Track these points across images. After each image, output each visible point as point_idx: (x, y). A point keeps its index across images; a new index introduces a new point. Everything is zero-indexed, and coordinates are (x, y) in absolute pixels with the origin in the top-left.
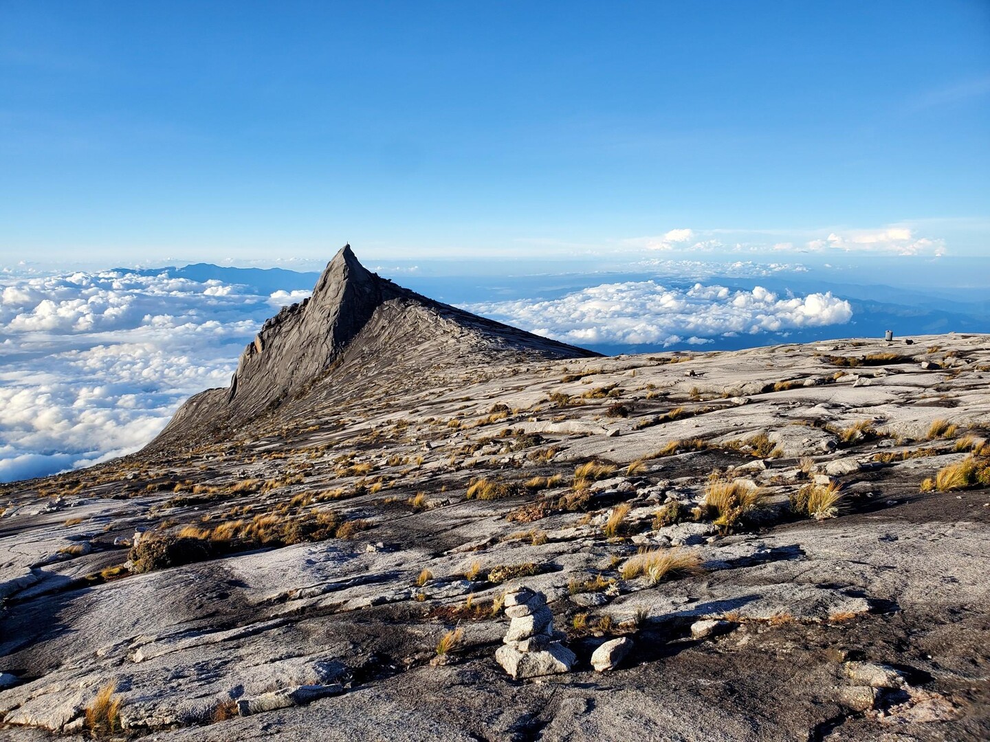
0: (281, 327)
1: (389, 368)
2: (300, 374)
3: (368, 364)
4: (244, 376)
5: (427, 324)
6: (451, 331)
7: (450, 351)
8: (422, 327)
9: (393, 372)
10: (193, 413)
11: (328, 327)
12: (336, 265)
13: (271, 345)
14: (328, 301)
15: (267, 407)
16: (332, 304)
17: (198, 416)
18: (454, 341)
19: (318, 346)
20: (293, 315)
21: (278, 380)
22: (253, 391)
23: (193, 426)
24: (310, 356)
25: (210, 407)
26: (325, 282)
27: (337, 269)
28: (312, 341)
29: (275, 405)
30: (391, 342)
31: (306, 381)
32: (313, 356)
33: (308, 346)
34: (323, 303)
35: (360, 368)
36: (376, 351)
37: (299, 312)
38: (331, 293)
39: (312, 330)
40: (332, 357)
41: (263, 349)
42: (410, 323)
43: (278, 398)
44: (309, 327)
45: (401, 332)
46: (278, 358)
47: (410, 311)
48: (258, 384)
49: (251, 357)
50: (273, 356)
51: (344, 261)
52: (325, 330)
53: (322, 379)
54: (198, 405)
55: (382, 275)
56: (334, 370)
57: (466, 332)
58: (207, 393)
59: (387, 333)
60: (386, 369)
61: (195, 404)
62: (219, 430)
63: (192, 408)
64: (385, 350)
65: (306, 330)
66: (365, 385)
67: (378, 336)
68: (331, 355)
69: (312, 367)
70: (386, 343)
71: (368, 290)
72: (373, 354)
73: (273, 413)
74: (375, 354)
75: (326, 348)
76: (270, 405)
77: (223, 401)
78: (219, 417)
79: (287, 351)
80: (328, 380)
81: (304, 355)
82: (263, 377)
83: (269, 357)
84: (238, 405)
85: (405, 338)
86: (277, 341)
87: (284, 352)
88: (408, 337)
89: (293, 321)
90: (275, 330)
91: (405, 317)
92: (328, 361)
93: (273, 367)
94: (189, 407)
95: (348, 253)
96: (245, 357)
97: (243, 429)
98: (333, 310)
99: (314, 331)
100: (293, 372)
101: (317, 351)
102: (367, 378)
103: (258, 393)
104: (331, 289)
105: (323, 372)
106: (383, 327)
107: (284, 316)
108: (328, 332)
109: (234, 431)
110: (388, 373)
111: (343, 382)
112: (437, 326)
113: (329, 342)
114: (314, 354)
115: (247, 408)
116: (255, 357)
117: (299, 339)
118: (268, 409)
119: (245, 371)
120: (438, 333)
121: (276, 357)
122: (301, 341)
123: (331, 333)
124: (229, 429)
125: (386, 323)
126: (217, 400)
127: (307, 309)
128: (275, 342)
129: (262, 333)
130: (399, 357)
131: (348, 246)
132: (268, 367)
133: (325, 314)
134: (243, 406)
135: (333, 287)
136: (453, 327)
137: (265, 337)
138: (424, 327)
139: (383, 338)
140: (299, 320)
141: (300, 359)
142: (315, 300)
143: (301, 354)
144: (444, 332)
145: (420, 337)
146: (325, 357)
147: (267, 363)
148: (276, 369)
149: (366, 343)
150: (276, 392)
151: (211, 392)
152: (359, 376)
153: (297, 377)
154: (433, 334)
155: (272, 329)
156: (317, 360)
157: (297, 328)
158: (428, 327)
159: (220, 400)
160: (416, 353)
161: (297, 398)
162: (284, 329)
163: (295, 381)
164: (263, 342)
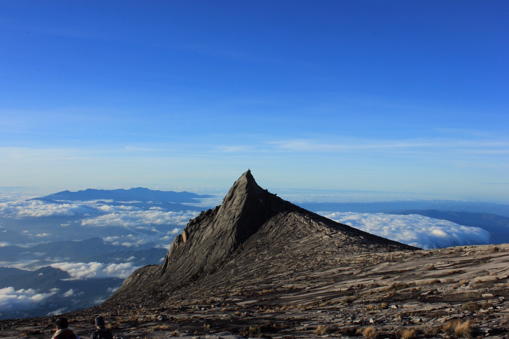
0: (200, 225)
1: (280, 254)
2: (213, 257)
3: (261, 251)
4: (173, 257)
5: (304, 225)
6: (323, 230)
7: (327, 244)
8: (300, 227)
9: (284, 258)
10: (137, 281)
11: (233, 225)
12: (241, 184)
13: (193, 237)
14: (234, 208)
15: (190, 279)
16: (236, 210)
17: (140, 283)
18: (326, 237)
19: (226, 238)
20: (208, 217)
21: (197, 261)
22: (179, 267)
23: (137, 289)
24: (220, 245)
25: (149, 277)
26: (232, 194)
27: (241, 186)
28: (222, 234)
29: (195, 278)
30: (277, 237)
31: (217, 262)
32: (222, 245)
33: (219, 238)
34: (230, 209)
35: (256, 254)
36: (266, 243)
37: (213, 215)
38: (235, 202)
39: (222, 227)
40: (235, 246)
41: (187, 240)
42: (291, 224)
43: (197, 274)
44: (220, 225)
45: (285, 230)
46: (197, 245)
47: (290, 216)
48: (183, 263)
49: (179, 244)
50: (194, 244)
51: (246, 180)
52: (231, 228)
53: (228, 261)
54: (140, 276)
55: (271, 191)
56: (236, 255)
57: (334, 231)
58: (147, 268)
59: (274, 231)
60: (278, 255)
61: (138, 275)
62: (157, 292)
63: (136, 278)
64: (273, 242)
65: (217, 227)
66: (264, 266)
67: (268, 232)
68: (235, 244)
69: (220, 252)
70: (273, 238)
71: (261, 201)
72: (264, 245)
73: (195, 283)
74: (266, 245)
75: (230, 240)
76: (192, 278)
77: (157, 273)
78: (156, 284)
79: (204, 241)
80: (232, 262)
81: (215, 244)
82: (186, 258)
83: (191, 245)
84: (168, 277)
85: (288, 235)
86: (197, 234)
87: (202, 242)
88: (291, 234)
89: (208, 221)
90: (196, 226)
91: (287, 220)
92: (232, 249)
93: (194, 252)
94: (135, 276)
95: (249, 175)
96: (175, 244)
97: (174, 293)
98: (238, 213)
99: (224, 228)
100: (207, 255)
101: (225, 242)
102: (264, 261)
103: (183, 269)
104: (236, 199)
105: (228, 257)
106: (271, 227)
107: (202, 218)
108: (233, 228)
109: (168, 294)
110: (280, 257)
111: (245, 263)
112: (311, 226)
113: (233, 235)
114: (222, 244)
115: (175, 279)
116: (181, 244)
117: (212, 233)
118: (190, 281)
119: (174, 254)
120: (313, 231)
121: (196, 245)
122: (215, 234)
123: (235, 230)
124: (163, 293)
125: (273, 223)
126: (153, 272)
127: (218, 213)
128: (196, 234)
129: (187, 228)
130: (286, 247)
131: (249, 171)
132: (190, 251)
133: (232, 216)
134: (172, 277)
135: (238, 198)
136: (323, 228)
137: (189, 230)
138: (301, 227)
139: (271, 234)
140: (212, 220)
141: (213, 247)
142: (225, 207)
143: (213, 243)
144: (318, 231)
145: (299, 234)
146: (230, 246)
147: (189, 249)
148: (196, 253)
149: (259, 238)
150: (196, 268)
151: (149, 267)
152: (257, 260)
153: (210, 259)
154: (310, 232)
155: (194, 226)
156: (224, 248)
157: (211, 226)
158: (305, 227)
159: (155, 273)
160: (299, 245)
161: (211, 273)
162: (202, 227)
163: (209, 262)
164: (188, 235)
